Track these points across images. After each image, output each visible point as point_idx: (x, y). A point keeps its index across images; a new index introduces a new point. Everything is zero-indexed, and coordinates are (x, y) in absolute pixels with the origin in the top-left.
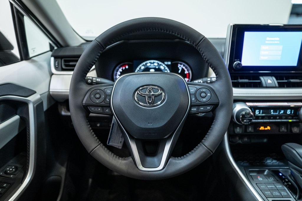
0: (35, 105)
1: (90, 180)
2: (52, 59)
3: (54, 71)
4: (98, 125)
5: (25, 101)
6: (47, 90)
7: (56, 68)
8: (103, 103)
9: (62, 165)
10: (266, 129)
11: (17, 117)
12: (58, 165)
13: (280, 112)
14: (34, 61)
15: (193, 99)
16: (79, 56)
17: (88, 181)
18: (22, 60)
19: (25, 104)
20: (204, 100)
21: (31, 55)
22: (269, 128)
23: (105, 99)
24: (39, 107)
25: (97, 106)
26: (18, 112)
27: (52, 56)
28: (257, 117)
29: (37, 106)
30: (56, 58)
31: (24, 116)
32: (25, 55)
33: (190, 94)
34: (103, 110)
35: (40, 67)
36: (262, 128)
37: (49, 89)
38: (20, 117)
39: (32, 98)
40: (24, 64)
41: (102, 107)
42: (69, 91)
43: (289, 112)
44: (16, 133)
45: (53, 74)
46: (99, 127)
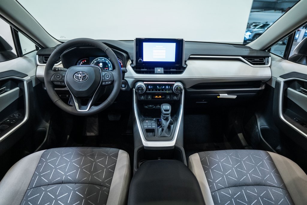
0: (28, 82)
1: (68, 136)
2: (37, 56)
3: (38, 63)
4: (67, 96)
5: (22, 80)
6: (35, 75)
7: (40, 62)
8: (61, 80)
9: (47, 122)
10: (159, 97)
11: (18, 88)
12: (44, 121)
13: (162, 87)
14: (26, 57)
15: (103, 78)
16: (50, 55)
17: (67, 136)
18: (18, 57)
19: (22, 81)
20: (108, 78)
21: (24, 53)
22: (160, 97)
23: (62, 78)
24: (30, 83)
25: (58, 81)
26: (19, 85)
27: (37, 54)
28: (149, 90)
29: (29, 83)
30: (39, 55)
31: (22, 88)
32: (20, 54)
33: (102, 76)
34: (61, 83)
35: (30, 61)
36: (156, 97)
37: (36, 74)
38: (20, 88)
39: (26, 79)
40: (20, 59)
41: (61, 82)
42: (44, 75)
43: (167, 87)
44: (17, 97)
45: (38, 65)
46: (68, 97)
